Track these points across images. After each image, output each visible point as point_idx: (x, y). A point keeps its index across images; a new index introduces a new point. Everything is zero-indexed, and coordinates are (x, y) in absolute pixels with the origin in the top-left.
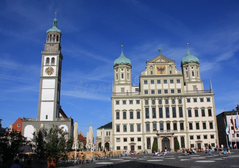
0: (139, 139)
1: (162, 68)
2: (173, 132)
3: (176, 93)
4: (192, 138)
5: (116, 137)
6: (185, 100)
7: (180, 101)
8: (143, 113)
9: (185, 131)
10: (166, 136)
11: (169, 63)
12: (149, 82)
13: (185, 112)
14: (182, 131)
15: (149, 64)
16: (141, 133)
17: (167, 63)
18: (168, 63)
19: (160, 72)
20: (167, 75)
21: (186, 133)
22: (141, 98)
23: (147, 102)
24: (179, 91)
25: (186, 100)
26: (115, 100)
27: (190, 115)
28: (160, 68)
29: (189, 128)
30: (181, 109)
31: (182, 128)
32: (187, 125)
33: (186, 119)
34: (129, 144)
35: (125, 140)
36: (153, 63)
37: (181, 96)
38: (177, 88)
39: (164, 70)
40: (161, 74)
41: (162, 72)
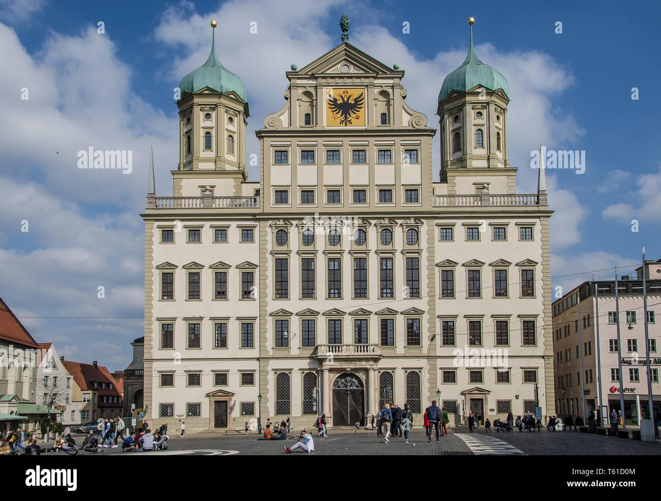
0: (247, 378)
1: (352, 101)
2: (378, 352)
3: (400, 203)
4: (450, 376)
5: (157, 367)
6: (430, 234)
7: (413, 236)
8: (263, 277)
9: (425, 351)
10: (348, 366)
11: (377, 81)
12: (295, 154)
13: (429, 279)
14: (414, 351)
15: (298, 82)
16: (254, 353)
17: (372, 80)
18: (375, 78)
19: (339, 117)
20: (366, 131)
21: (428, 357)
22: (258, 220)
23: (282, 237)
24: (412, 193)
25: (437, 230)
26: (156, 224)
27: (448, 291)
28: (340, 101)
29: (439, 339)
30: (413, 267)
31: (414, 338)
32: (432, 327)
33: (432, 304)
34: (208, 395)
35: (194, 379)
36: (316, 78)
37: (420, 217)
38: (404, 181)
39: (359, 111)
40: (346, 125)
41: (350, 116)
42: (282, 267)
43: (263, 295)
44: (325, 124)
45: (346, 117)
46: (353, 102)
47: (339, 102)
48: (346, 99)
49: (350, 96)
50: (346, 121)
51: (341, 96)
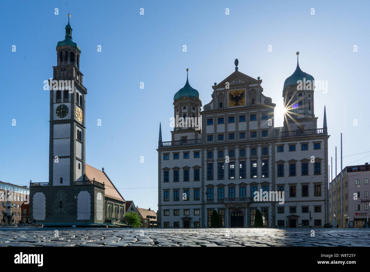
2: (250, 200)
3: (260, 137)
4: (281, 210)
5: (163, 208)
6: (273, 149)
7: (265, 151)
8: (203, 172)
10: (237, 207)
12: (216, 120)
13: (272, 169)
15: (218, 90)
16: (200, 202)
18: (249, 84)
19: (234, 102)
20: (245, 107)
21: (271, 202)
22: (201, 148)
23: (210, 155)
24: (265, 132)
25: (276, 148)
26: (162, 152)
27: (281, 174)
30: (265, 164)
32: (273, 189)
33: (273, 179)
34: (182, 219)
36: (224, 87)
37: (268, 142)
38: (262, 128)
39: (242, 99)
40: (237, 106)
41: (239, 102)
42: (210, 167)
43: (203, 179)
44: (228, 106)
45: (237, 102)
46: (240, 96)
47: (234, 96)
48: (237, 95)
49: (239, 93)
50: (237, 104)
51: (235, 94)
